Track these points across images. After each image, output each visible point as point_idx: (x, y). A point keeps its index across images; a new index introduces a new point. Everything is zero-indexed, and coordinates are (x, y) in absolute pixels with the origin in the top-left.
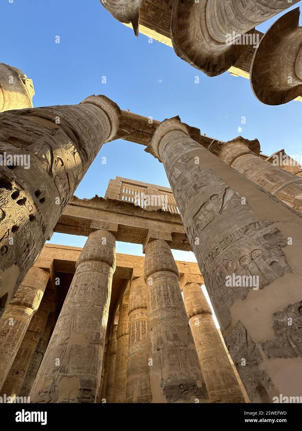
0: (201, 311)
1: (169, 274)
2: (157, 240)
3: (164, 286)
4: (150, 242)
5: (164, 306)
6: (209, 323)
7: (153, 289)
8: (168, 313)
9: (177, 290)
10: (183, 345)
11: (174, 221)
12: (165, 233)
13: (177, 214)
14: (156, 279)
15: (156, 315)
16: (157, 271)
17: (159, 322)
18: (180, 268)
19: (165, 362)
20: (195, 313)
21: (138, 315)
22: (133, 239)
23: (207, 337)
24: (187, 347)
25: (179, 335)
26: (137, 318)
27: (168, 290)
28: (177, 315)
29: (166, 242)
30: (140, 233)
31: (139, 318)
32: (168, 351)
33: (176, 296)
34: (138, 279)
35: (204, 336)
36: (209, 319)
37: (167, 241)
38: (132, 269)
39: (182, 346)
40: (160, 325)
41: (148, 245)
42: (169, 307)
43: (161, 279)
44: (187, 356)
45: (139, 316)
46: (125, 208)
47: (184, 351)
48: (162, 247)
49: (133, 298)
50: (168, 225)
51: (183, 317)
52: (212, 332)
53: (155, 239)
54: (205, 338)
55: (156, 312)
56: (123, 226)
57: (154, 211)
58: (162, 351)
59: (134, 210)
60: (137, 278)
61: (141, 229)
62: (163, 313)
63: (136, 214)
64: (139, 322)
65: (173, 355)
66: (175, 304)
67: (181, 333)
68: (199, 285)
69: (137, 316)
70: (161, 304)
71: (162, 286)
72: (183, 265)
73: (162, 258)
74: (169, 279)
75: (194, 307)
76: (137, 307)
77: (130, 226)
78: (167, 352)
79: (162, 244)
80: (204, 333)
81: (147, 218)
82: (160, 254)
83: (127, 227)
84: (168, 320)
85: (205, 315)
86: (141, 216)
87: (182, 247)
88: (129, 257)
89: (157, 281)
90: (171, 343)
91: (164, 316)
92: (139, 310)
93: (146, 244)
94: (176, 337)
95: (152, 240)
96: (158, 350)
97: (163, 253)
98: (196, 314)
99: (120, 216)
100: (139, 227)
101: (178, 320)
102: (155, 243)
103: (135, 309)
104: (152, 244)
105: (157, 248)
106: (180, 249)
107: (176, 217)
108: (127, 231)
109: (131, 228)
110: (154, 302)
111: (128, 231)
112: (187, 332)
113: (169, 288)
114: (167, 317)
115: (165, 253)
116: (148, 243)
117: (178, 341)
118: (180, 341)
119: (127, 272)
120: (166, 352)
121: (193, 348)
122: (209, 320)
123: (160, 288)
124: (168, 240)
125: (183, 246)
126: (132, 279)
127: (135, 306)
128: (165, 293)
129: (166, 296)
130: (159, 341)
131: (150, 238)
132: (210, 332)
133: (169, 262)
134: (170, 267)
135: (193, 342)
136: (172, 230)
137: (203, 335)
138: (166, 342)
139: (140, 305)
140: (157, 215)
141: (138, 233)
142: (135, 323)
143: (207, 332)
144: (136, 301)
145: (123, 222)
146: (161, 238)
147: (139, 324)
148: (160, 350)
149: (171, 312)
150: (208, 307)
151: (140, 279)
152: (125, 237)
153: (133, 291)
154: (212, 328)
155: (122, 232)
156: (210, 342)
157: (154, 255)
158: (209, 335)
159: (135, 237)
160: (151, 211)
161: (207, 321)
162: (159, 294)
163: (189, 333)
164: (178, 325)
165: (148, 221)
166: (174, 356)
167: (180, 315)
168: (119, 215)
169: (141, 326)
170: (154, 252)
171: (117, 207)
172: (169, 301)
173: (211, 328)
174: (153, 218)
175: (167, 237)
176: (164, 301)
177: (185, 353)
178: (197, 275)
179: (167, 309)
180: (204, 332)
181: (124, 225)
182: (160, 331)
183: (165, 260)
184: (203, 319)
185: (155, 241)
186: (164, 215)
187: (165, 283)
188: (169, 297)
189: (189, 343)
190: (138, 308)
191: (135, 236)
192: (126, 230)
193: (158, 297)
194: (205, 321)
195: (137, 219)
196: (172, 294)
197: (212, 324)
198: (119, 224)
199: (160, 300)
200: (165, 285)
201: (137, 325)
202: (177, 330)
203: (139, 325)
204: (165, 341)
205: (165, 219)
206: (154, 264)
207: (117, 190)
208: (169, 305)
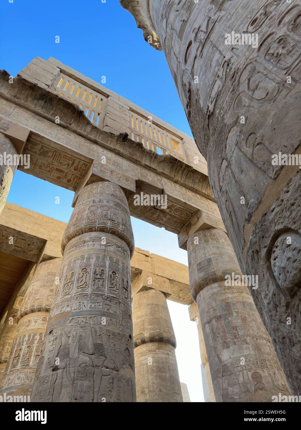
0: (157, 337)
1: (115, 241)
2: (106, 183)
3: (98, 258)
4: (90, 184)
5: (89, 291)
6: (166, 359)
7: (75, 261)
8: (93, 306)
9: (123, 270)
10: (111, 366)
11: (148, 164)
12: (123, 175)
13: (155, 154)
14: (85, 244)
15: (68, 306)
16: (91, 230)
17: (71, 318)
18: (138, 261)
19: (62, 392)
20: (146, 340)
21: (36, 322)
22: (57, 174)
23: (159, 381)
24: (117, 371)
25: (105, 347)
26: (33, 328)
27: (104, 266)
28: (111, 311)
29: (122, 190)
30: (75, 165)
31: (36, 327)
32: (75, 372)
33: (118, 280)
34: (52, 261)
35: (152, 379)
36: (169, 352)
37: (125, 190)
38: (44, 242)
39: (107, 368)
40: (70, 325)
41: (86, 188)
42: (98, 295)
43: (95, 246)
44: (113, 388)
45: (37, 324)
46: (54, 108)
47: (110, 376)
48: (112, 195)
49: (34, 291)
50: (132, 166)
51: (123, 319)
52: (168, 375)
53: (102, 180)
54: (154, 383)
55: (68, 301)
56: (39, 139)
57: (111, 135)
58: (63, 372)
59: (71, 120)
60: (51, 258)
61: (78, 156)
62: (83, 303)
63: (73, 126)
64: (35, 335)
65: (83, 382)
66: (112, 292)
67: (112, 345)
68: (163, 295)
69: (33, 323)
70: (83, 287)
71: (94, 256)
72: (144, 256)
73: (108, 210)
74: (112, 249)
75: (147, 329)
76: (38, 308)
77: (56, 142)
78: (72, 375)
79: (113, 189)
80: (154, 374)
81: (95, 142)
82: (105, 203)
83: (48, 143)
84: (91, 316)
85: (163, 346)
86: (85, 133)
87: (151, 214)
88: (44, 220)
89: (86, 247)
90: (86, 358)
91: (84, 309)
92: (40, 313)
93: (81, 188)
94: (99, 349)
95: (96, 179)
96: (53, 370)
97: (111, 204)
98: (148, 342)
99: (38, 120)
100: (73, 149)
101: (111, 320)
102: (100, 185)
103: (33, 311)
104: (95, 186)
105: (101, 194)
106: (146, 218)
107: (151, 157)
108: (48, 152)
109: (57, 147)
110: (71, 283)
111: (50, 154)
112: (124, 346)
113: (107, 263)
114: (90, 311)
115: (115, 205)
116: (87, 184)
117: (101, 357)
118: (106, 357)
119: (33, 247)
120: (69, 373)
121: (128, 376)
122: (168, 354)
123: (89, 258)
124: (128, 188)
125: (153, 214)
126: (41, 259)
127: (33, 306)
128: (97, 270)
129: (97, 275)
130: (60, 353)
131: (93, 175)
132: (165, 374)
133: (120, 221)
134: (120, 228)
135: (132, 366)
136: (139, 175)
137: (150, 377)
138: (76, 355)
139: (44, 305)
140: (117, 143)
141: (71, 162)
142: (27, 336)
143: (160, 374)
144: (37, 298)
145: (43, 131)
146: (115, 180)
147: (33, 337)
148: (58, 369)
149: (101, 304)
150: (170, 334)
151: (56, 262)
152: (40, 167)
153: (36, 281)
154: (171, 368)
155: (36, 153)
156: (160, 391)
157: (91, 204)
158: (163, 379)
159: (60, 171)
160: (107, 133)
161: (163, 356)
162: (84, 269)
163: (127, 349)
164: (108, 329)
165: (95, 147)
166: (86, 383)
167: (118, 312)
168: (37, 117)
169: (36, 342)
170: (94, 198)
171: (36, 101)
172: (103, 285)
173: (169, 368)
174: (108, 145)
175: (127, 183)
176: (90, 282)
177: (111, 381)
178: (164, 279)
179: (93, 297)
180: (154, 372)
181: (42, 137)
182: (69, 335)
183: (112, 214)
184: (157, 351)
185: (100, 183)
186: (130, 147)
187: (103, 254)
188: (104, 277)
189: (124, 366)
190: (39, 310)
191: (63, 168)
192: (45, 149)
193: (81, 275)
194: (160, 355)
195: (73, 136)
196: (111, 273)
197: (171, 362)
198: (31, 131)
199: (84, 281)
200: (101, 256)
201: (28, 340)
202: (105, 338)
203: (33, 339)
204: (74, 353)
205: (129, 155)
206: (88, 218)
207: (45, 77)
208: (100, 290)
